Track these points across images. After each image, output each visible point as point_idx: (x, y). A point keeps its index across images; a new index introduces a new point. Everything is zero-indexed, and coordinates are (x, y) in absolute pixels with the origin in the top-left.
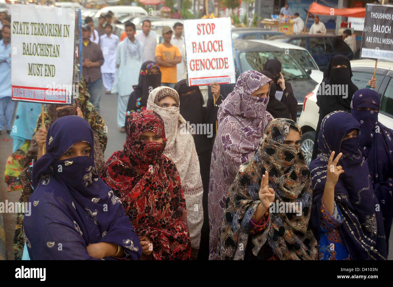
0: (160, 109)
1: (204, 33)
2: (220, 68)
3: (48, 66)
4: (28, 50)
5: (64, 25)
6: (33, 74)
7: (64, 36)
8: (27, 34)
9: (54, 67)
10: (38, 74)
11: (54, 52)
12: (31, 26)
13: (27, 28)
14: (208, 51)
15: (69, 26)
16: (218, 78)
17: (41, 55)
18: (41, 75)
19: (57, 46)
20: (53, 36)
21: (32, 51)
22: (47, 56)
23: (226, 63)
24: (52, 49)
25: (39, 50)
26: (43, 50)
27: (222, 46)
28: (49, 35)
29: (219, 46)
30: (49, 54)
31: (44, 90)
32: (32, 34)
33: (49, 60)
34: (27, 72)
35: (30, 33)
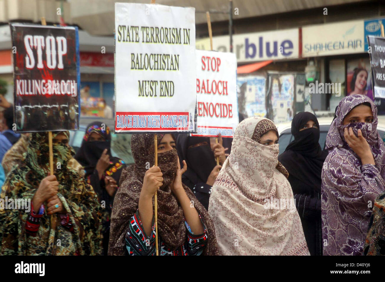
0: (263, 148)
1: (209, 69)
2: (224, 116)
3: (164, 83)
4: (138, 63)
5: (184, 29)
6: (145, 94)
7: (185, 43)
8: (136, 41)
9: (172, 83)
10: (152, 95)
11: (172, 64)
12: (142, 32)
13: (137, 34)
14: (212, 92)
15: (189, 30)
16: (221, 129)
17: (155, 69)
18: (156, 96)
19: (175, 55)
20: (170, 43)
21: (143, 64)
22: (164, 69)
23: (230, 111)
24: (170, 60)
25: (152, 62)
26: (157, 62)
27: (226, 88)
28: (166, 42)
29: (224, 88)
30: (165, 67)
31: (159, 116)
32: (143, 42)
33: (166, 75)
34: (137, 92)
35: (141, 40)
